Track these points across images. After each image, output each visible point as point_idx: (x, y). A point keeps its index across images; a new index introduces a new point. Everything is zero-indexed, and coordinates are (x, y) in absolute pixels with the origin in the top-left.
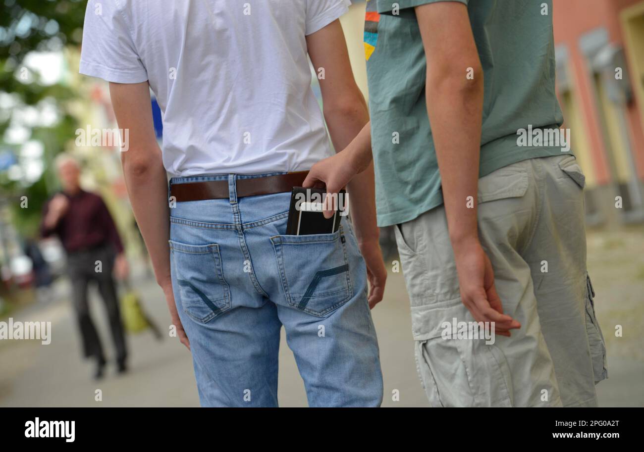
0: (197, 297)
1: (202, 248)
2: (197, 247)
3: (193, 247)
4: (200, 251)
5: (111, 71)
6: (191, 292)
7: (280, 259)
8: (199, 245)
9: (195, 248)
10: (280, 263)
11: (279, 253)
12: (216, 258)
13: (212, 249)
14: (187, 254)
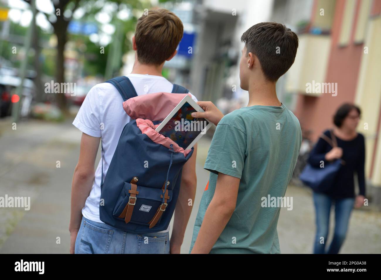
0: (90, 252)
1: (104, 230)
2: (102, 229)
3: (99, 229)
4: (103, 231)
5: (87, 128)
6: (89, 249)
7: (139, 247)
8: (103, 228)
9: (101, 229)
10: (139, 248)
11: (140, 244)
12: (110, 237)
13: (109, 232)
14: (94, 230)
